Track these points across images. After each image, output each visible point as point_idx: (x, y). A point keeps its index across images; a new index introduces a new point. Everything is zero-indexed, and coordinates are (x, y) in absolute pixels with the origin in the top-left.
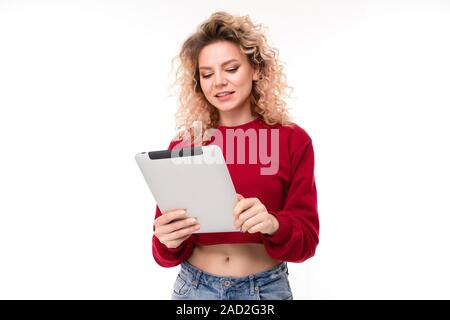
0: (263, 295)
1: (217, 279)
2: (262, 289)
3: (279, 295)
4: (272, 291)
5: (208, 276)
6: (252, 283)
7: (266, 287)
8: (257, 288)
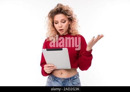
0: (72, 83)
1: (59, 79)
2: (72, 81)
3: (77, 83)
4: (75, 81)
5: (57, 78)
6: (69, 80)
7: (73, 81)
8: (71, 81)
